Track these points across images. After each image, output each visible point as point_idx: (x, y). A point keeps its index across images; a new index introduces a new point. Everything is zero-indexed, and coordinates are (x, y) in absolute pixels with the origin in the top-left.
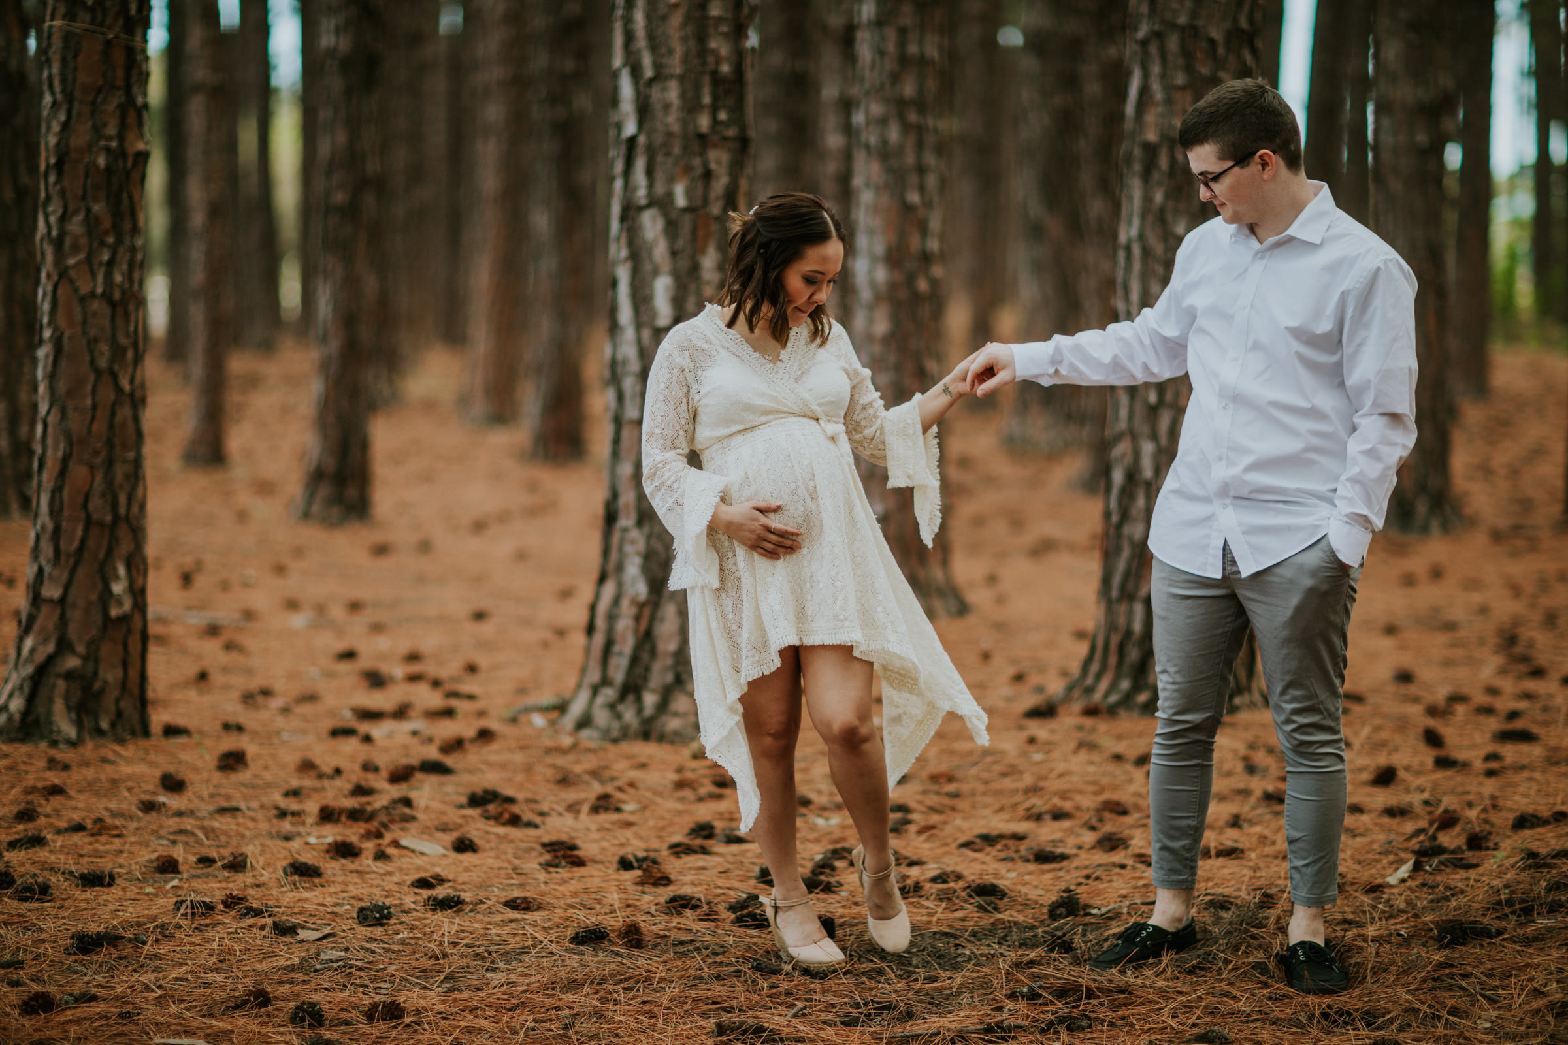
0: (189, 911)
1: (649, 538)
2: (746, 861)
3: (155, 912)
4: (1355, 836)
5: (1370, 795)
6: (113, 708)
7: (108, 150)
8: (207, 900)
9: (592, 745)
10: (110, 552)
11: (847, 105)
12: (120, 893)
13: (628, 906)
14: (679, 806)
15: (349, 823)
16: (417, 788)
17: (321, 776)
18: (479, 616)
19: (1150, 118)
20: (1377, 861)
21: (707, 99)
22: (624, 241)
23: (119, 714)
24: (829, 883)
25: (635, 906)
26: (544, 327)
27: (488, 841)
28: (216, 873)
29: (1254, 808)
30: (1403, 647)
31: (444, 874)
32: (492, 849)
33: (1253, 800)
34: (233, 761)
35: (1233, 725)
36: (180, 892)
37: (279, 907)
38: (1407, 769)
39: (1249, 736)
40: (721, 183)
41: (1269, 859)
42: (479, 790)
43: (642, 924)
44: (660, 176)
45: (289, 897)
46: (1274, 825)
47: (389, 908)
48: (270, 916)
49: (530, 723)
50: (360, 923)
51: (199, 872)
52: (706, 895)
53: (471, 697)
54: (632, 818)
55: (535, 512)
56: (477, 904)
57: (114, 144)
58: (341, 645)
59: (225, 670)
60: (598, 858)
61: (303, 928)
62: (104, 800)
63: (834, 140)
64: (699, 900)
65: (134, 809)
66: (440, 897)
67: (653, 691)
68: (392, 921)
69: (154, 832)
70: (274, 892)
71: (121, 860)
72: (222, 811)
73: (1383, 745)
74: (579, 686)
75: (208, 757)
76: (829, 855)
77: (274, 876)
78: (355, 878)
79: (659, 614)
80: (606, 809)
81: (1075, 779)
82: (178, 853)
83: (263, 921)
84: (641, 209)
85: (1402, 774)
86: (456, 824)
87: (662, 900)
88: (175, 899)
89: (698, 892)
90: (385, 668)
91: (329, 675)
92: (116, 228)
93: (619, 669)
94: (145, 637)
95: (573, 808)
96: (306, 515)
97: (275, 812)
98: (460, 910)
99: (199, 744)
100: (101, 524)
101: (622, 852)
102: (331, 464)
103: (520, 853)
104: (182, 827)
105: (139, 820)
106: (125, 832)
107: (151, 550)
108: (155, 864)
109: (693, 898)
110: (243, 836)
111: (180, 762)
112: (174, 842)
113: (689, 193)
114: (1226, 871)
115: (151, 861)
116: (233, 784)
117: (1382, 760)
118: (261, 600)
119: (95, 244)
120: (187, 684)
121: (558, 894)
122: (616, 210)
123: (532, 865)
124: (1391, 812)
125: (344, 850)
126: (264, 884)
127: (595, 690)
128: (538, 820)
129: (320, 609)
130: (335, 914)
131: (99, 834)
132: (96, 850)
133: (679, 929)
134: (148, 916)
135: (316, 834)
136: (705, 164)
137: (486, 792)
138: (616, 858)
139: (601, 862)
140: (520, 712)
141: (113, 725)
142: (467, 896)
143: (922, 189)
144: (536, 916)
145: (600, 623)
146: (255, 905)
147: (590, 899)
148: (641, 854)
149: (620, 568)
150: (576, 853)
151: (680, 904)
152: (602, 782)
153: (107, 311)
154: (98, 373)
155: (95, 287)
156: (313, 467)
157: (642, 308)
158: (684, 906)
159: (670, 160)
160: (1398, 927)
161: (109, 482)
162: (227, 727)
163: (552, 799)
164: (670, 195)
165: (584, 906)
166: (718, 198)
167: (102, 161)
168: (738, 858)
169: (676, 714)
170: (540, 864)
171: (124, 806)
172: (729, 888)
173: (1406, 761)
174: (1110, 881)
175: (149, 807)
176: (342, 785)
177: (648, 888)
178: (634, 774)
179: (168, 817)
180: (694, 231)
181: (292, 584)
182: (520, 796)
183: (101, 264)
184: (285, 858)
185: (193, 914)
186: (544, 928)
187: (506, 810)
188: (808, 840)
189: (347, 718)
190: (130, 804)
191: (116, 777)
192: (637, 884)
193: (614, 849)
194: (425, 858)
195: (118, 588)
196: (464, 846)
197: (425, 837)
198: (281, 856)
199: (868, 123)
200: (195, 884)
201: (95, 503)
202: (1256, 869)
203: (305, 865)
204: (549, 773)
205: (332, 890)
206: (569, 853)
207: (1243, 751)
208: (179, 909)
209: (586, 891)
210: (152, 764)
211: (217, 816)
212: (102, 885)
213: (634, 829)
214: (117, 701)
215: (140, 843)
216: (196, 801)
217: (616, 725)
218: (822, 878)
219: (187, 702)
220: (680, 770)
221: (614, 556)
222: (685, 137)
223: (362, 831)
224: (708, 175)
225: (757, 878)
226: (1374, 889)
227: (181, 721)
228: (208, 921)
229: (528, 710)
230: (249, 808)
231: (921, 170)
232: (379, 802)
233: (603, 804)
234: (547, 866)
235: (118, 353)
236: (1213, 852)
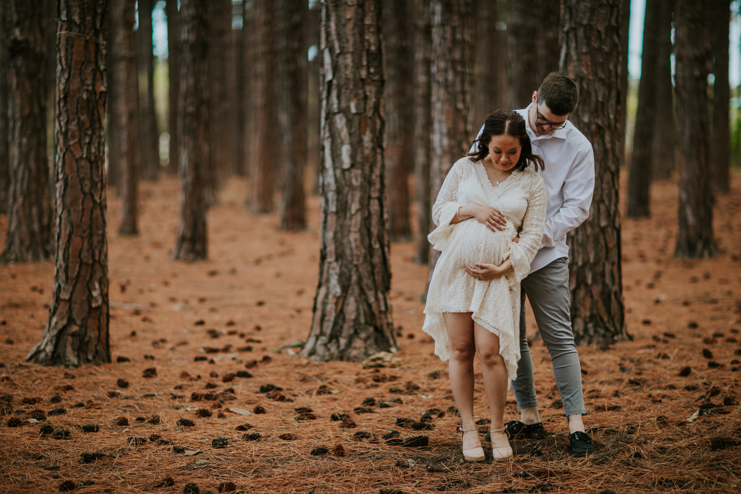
0: (135, 442)
1: (341, 266)
2: (390, 416)
3: (119, 443)
4: (672, 400)
5: (678, 381)
6: (94, 349)
7: (88, 91)
8: (143, 437)
9: (316, 363)
10: (91, 277)
11: (428, 63)
12: (102, 435)
13: (337, 437)
14: (358, 391)
15: (205, 401)
16: (236, 385)
17: (191, 379)
18: (260, 304)
19: (571, 67)
20: (683, 411)
21: (365, 63)
22: (327, 129)
23: (97, 352)
24: (429, 425)
25: (340, 437)
26: (286, 168)
27: (270, 408)
28: (145, 425)
29: (625, 388)
30: (692, 311)
31: (251, 424)
32: (272, 412)
33: (624, 384)
34: (150, 373)
35: (614, 349)
36: (129, 434)
37: (176, 440)
38: (695, 368)
39: (622, 354)
40: (372, 101)
41: (633, 411)
42: (265, 385)
43: (344, 445)
44: (343, 98)
45: (180, 435)
46: (634, 395)
47: (227, 440)
48: (172, 444)
49: (287, 353)
50: (213, 447)
51: (137, 424)
52: (372, 431)
53: (259, 342)
54: (336, 397)
55: (283, 254)
56: (267, 437)
57: (90, 88)
58: (197, 319)
59: (144, 331)
60: (321, 415)
61: (187, 449)
62: (91, 392)
63: (422, 79)
64: (370, 434)
65: (105, 396)
66: (250, 434)
67: (344, 338)
68: (228, 446)
69: (115, 406)
70: (173, 433)
71: (101, 420)
72: (147, 396)
73: (684, 357)
74: (309, 336)
75: (138, 372)
76: (429, 412)
77: (172, 426)
78: (210, 426)
79: (346, 302)
80: (324, 393)
81: (541, 375)
82: (127, 416)
83: (169, 447)
84: (335, 114)
85: (693, 371)
86: (255, 400)
87: (352, 434)
88: (127, 437)
89: (369, 430)
90: (218, 329)
91: (193, 332)
92: (92, 127)
93: (328, 328)
94: (108, 316)
95: (309, 392)
96: (177, 258)
97: (171, 396)
98: (259, 440)
99: (134, 366)
100: (87, 264)
101: (333, 412)
102: (188, 234)
103: (285, 414)
104: (129, 404)
105: (108, 401)
106: (102, 407)
107: (110, 275)
108: (117, 421)
109: (367, 433)
110: (157, 408)
111: (126, 374)
112: (125, 411)
113: (357, 107)
114: (613, 417)
115: (115, 420)
116: (151, 384)
117: (684, 364)
118: (157, 298)
119: (82, 135)
120: (126, 338)
121: (304, 432)
122: (323, 115)
123: (291, 419)
124: (688, 388)
125: (204, 414)
126: (168, 430)
127: (317, 338)
128: (293, 398)
129: (186, 302)
130: (202, 443)
131: (91, 408)
132: (89, 415)
133: (361, 447)
134: (116, 445)
135: (191, 406)
136: (365, 93)
137: (269, 385)
138: (330, 415)
139: (323, 417)
140: (282, 348)
141: (94, 357)
142: (262, 434)
143: (464, 101)
144: (295, 442)
145: (319, 306)
146: (165, 439)
147: (319, 434)
148: (342, 413)
149: (328, 281)
150: (311, 413)
151: (361, 436)
152: (322, 380)
153: (88, 165)
154: (85, 194)
155: (83, 154)
156: (180, 234)
157: (337, 160)
158: (363, 437)
159: (348, 91)
160: (694, 441)
161: (91, 244)
162: (146, 357)
163: (299, 388)
164: (348, 107)
165: (317, 437)
166: (370, 108)
167: (85, 96)
168: (386, 414)
169: (355, 348)
170: (295, 419)
171: (101, 395)
172: (383, 428)
173: (695, 365)
174: (559, 422)
175: (112, 395)
176: (201, 383)
177: (345, 429)
178: (336, 376)
179: (121, 399)
180: (360, 124)
181: (172, 290)
182: (284, 387)
183: (85, 144)
184: (177, 418)
185: (136, 444)
186: (299, 448)
187: (278, 394)
188: (418, 406)
189: (202, 352)
190: (104, 394)
191: (96, 381)
192: (340, 427)
193: (329, 411)
194: (241, 416)
195: (95, 294)
196: (259, 411)
197: (241, 407)
198: (174, 416)
199: (438, 71)
200: (136, 430)
201: (84, 254)
202: (627, 415)
203: (187, 420)
204: (297, 376)
205: (200, 432)
206: (308, 413)
207: (619, 361)
208: (130, 442)
209: (317, 430)
210: (113, 375)
211: (144, 399)
212: (93, 431)
213: (337, 401)
214: (96, 346)
215: (110, 412)
216: (134, 392)
217: (327, 353)
218: (426, 423)
219: (127, 346)
220: (358, 374)
221: (325, 275)
222: (355, 80)
223: (212, 405)
224: (366, 98)
225: (396, 424)
226: (682, 424)
227: (125, 355)
228: (143, 447)
229: (286, 347)
230: (159, 395)
231: (464, 93)
232: (219, 391)
233: (323, 390)
234: (298, 419)
235: (94, 185)
236: (606, 408)
